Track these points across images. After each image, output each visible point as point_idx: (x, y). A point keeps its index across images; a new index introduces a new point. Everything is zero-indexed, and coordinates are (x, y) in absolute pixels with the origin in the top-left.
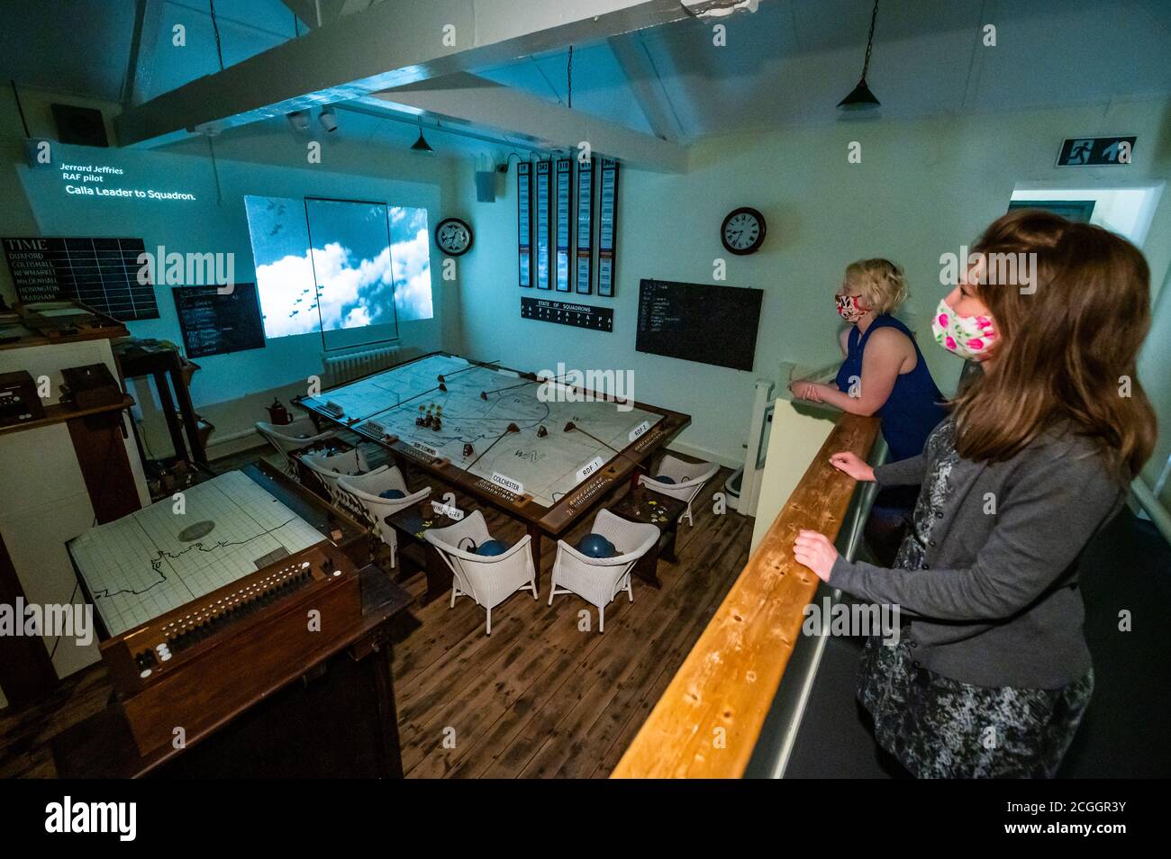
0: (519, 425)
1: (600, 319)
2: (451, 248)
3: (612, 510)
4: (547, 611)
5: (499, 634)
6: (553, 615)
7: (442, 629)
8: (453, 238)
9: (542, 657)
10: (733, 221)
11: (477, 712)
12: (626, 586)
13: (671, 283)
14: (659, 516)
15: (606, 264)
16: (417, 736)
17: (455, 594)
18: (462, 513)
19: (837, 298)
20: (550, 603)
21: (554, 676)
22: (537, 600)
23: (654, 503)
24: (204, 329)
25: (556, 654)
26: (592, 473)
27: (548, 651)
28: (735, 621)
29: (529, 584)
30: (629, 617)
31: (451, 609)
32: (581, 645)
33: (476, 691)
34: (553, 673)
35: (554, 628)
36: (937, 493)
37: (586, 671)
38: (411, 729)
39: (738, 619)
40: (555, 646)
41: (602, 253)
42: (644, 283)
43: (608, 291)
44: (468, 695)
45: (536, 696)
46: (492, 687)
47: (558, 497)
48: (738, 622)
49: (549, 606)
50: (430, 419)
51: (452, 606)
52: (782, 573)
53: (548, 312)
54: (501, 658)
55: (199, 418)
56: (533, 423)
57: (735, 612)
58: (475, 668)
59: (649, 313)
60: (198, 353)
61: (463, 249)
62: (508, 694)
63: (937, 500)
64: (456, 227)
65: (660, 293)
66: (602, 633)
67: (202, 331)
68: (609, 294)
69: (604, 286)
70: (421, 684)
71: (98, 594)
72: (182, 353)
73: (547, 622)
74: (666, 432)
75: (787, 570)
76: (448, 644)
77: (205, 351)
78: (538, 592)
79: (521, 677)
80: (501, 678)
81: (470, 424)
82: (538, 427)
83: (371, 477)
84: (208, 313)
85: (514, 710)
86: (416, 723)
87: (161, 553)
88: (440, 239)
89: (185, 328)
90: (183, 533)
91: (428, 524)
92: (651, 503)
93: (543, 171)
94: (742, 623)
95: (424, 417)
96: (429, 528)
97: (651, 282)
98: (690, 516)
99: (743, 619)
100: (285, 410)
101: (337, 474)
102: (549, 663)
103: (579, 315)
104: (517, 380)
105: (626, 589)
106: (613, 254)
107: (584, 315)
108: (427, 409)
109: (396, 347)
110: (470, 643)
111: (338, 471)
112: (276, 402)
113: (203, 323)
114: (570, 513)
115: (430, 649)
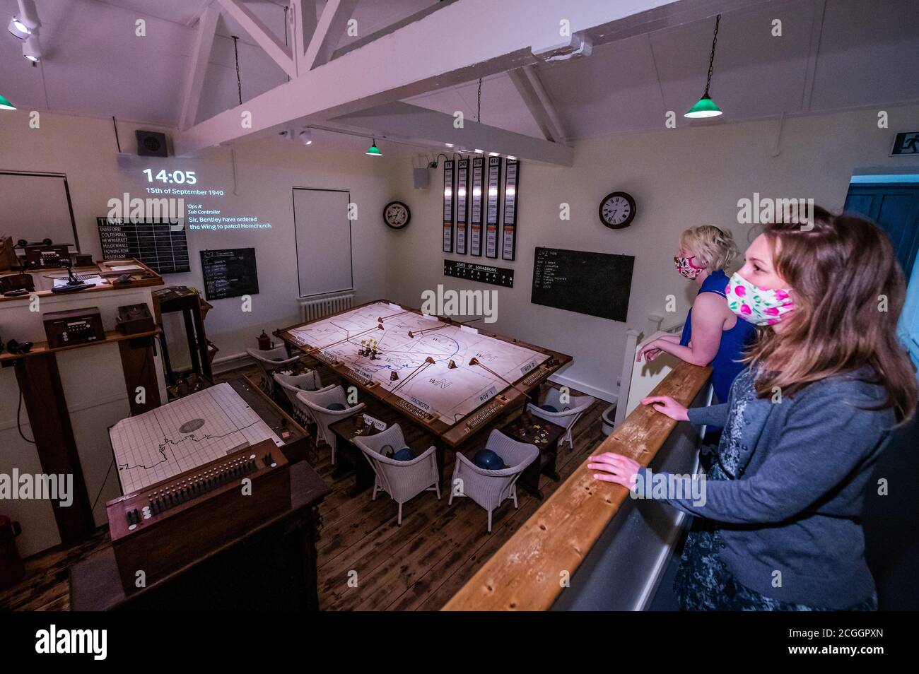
0: (434, 359)
1: (504, 277)
2: (394, 223)
3: (502, 431)
4: (447, 510)
5: (408, 525)
6: (451, 514)
7: (365, 516)
8: (397, 215)
9: (440, 548)
10: (609, 202)
11: (385, 587)
12: (512, 495)
13: (559, 250)
14: (542, 438)
15: (509, 236)
16: (337, 602)
17: (376, 489)
18: (385, 425)
19: (676, 259)
20: (450, 503)
21: (448, 565)
22: (439, 500)
23: (538, 427)
24: (219, 280)
25: (451, 546)
26: (487, 399)
27: (445, 544)
28: (540, 529)
29: (434, 486)
30: (514, 521)
31: (372, 501)
32: (473, 541)
33: (386, 571)
34: (447, 562)
35: (452, 524)
36: (736, 427)
37: (474, 564)
38: (333, 596)
39: (543, 528)
40: (451, 540)
41: (506, 227)
42: (538, 250)
43: (510, 256)
44: (379, 573)
45: (432, 581)
46: (397, 569)
47: (459, 418)
48: (543, 531)
49: (449, 506)
50: (369, 350)
51: (374, 498)
52: (590, 493)
53: (464, 271)
54: (406, 546)
55: (209, 343)
56: (447, 357)
57: (542, 522)
58: (386, 551)
59: (542, 274)
60: (213, 297)
61: (403, 224)
62: (409, 575)
63: (736, 433)
64: (399, 208)
65: (550, 258)
66: (490, 533)
67: (217, 281)
68: (511, 258)
69: (507, 252)
70: (344, 560)
71: (121, 467)
72: (203, 296)
73: (446, 519)
74: (550, 369)
75: (595, 490)
76: (368, 530)
77: (218, 295)
78: (441, 494)
79: (421, 563)
80: (405, 562)
81: (398, 356)
82: (449, 360)
83: (323, 392)
84: (222, 268)
85: (414, 591)
86: (337, 591)
87: (166, 440)
88: (387, 217)
89: (206, 279)
90: (183, 427)
91: (359, 432)
92: (535, 426)
93: (463, 166)
94: (545, 532)
95: (364, 349)
96: (360, 435)
97: (544, 249)
98: (571, 440)
99: (547, 528)
100: (269, 339)
101: (298, 389)
102: (445, 554)
103: (487, 274)
104: (436, 323)
105: (512, 497)
106: (514, 227)
107: (491, 274)
108: (367, 343)
109: (351, 295)
110: (385, 530)
111: (299, 388)
112: (264, 333)
113: (218, 276)
114: (467, 430)
115: (354, 532)
